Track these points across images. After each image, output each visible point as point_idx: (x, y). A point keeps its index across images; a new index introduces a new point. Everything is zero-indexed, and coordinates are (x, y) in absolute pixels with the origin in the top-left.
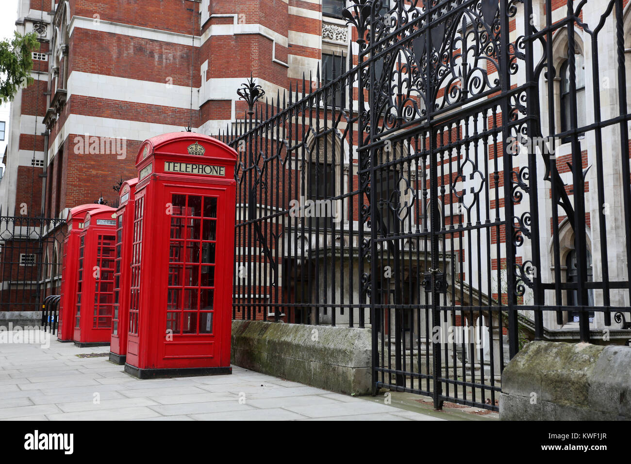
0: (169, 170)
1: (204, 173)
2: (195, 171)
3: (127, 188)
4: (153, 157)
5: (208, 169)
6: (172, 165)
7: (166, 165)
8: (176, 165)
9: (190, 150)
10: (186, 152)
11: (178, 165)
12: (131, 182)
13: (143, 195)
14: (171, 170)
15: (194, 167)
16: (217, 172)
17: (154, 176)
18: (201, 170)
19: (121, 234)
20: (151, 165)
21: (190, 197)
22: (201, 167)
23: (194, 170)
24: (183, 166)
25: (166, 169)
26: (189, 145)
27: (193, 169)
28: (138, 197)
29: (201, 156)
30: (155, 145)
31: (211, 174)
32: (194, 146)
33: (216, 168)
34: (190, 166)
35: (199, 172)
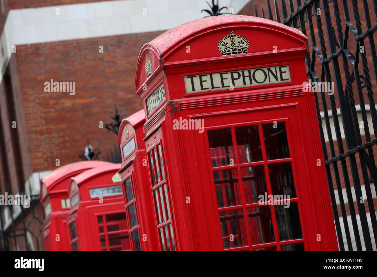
0: (193, 89)
1: (254, 84)
2: (239, 83)
3: (128, 131)
4: (163, 73)
5: (259, 76)
6: (196, 80)
7: (188, 82)
8: (203, 78)
9: (223, 48)
10: (217, 52)
11: (207, 78)
12: (135, 119)
13: (158, 141)
14: (198, 89)
15: (236, 75)
16: (276, 78)
17: (171, 105)
18: (247, 79)
19: (133, 212)
20: (162, 87)
21: (237, 128)
22: (246, 73)
23: (235, 81)
24: (217, 77)
25: (189, 89)
26: (219, 40)
27: (233, 80)
28: (151, 144)
29: (243, 55)
30: (163, 50)
31: (267, 82)
32: (228, 41)
33: (273, 69)
34: (228, 76)
35: (245, 84)
